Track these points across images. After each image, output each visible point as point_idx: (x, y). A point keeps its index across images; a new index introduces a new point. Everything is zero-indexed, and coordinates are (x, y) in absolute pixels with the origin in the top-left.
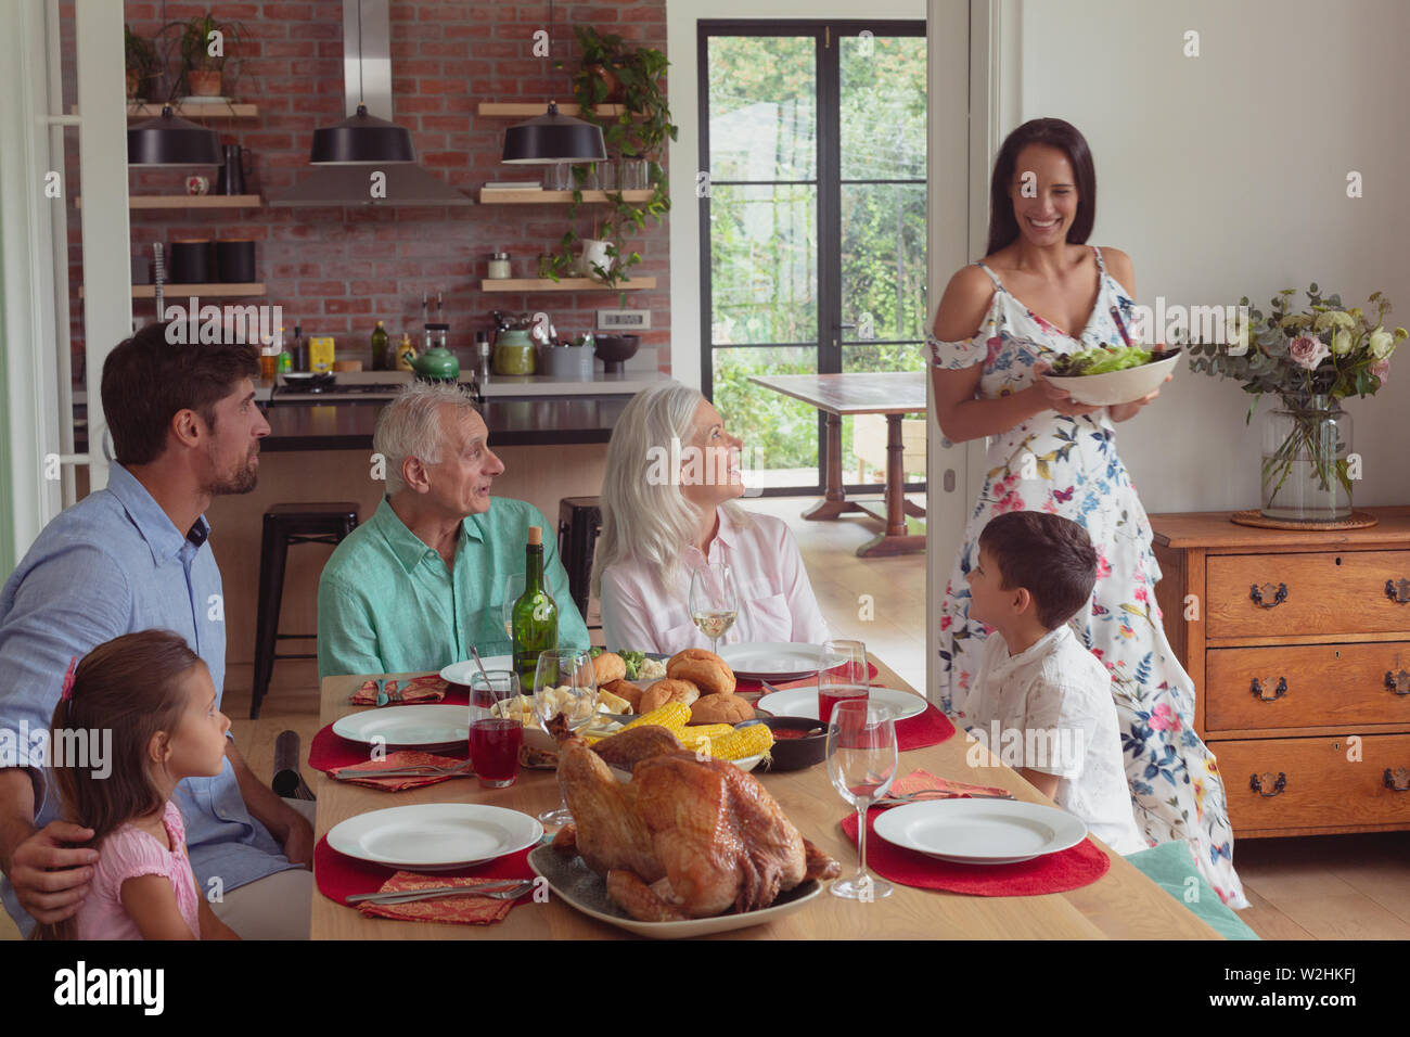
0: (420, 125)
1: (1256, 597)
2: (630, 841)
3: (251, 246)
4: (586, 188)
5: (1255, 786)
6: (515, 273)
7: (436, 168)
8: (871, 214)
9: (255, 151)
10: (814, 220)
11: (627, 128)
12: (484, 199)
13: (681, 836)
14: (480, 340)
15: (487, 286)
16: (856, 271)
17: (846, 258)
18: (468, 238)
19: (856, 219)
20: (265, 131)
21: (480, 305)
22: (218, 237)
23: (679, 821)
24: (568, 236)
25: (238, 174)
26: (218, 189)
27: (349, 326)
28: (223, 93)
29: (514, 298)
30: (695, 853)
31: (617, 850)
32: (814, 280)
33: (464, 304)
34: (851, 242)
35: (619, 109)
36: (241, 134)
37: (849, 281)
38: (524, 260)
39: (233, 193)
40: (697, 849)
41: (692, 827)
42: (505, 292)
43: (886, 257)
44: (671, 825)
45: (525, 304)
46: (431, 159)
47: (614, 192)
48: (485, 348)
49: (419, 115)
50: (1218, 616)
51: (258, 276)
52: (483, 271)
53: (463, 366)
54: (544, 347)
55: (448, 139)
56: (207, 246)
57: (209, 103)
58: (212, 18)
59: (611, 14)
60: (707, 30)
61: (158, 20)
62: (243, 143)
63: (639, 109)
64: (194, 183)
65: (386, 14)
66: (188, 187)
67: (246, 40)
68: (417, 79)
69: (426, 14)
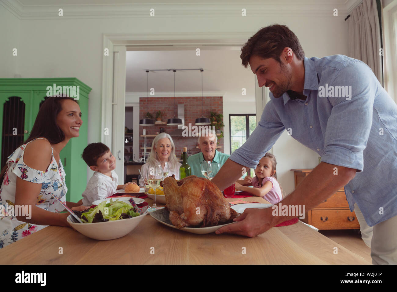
2: (178, 202)
5: (321, 219)
11: (217, 125)
13: (189, 197)
18: (195, 141)
20: (167, 126)
21: (197, 150)
23: (189, 193)
27: (178, 154)
28: (161, 121)
30: (192, 202)
31: (175, 206)
33: (194, 150)
35: (216, 122)
36: (164, 127)
40: (192, 201)
41: (192, 195)
44: (186, 194)
57: (159, 122)
58: (160, 111)
59: (215, 110)
60: (230, 115)
61: (153, 112)
62: (164, 128)
63: (219, 122)
64: (157, 133)
65: (183, 111)
66: (156, 133)
67: (165, 114)
68: (188, 119)
69: (189, 110)
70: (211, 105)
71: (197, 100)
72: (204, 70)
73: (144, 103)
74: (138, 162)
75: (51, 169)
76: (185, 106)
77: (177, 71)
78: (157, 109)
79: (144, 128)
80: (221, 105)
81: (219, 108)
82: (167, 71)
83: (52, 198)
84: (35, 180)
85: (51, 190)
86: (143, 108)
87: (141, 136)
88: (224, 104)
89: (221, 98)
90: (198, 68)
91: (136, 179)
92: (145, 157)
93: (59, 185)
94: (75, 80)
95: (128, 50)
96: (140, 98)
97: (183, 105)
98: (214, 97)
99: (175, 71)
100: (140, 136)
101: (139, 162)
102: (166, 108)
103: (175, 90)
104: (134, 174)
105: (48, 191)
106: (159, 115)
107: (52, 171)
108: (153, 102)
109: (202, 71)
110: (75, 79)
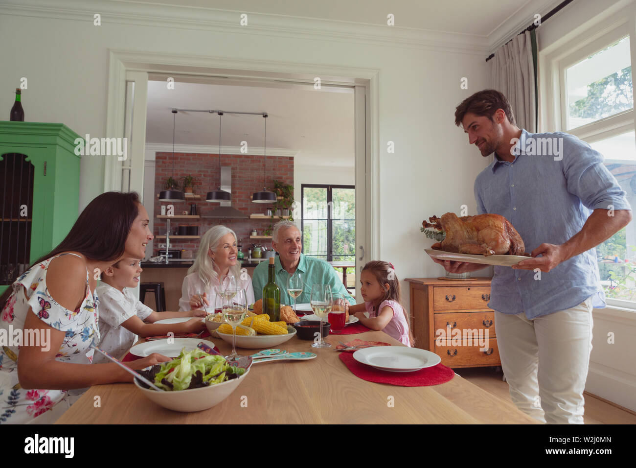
0: (237, 201)
1: (447, 299)
3: (197, 227)
4: (274, 215)
5: (449, 353)
6: (258, 234)
7: (240, 211)
8: (339, 233)
9: (199, 206)
10: (327, 235)
11: (284, 202)
12: (251, 217)
14: (249, 250)
15: (251, 237)
16: (335, 244)
17: (333, 242)
18: (248, 226)
19: (336, 233)
20: (201, 202)
21: (250, 242)
22: (190, 225)
24: (270, 226)
25: (194, 210)
26: (190, 214)
28: (193, 193)
29: (257, 240)
32: (326, 246)
33: (246, 242)
34: (335, 238)
35: (283, 198)
36: (197, 202)
37: (334, 246)
38: (260, 232)
39: (194, 215)
42: (256, 239)
43: (343, 241)
45: (260, 242)
46: (240, 209)
47: (281, 216)
48: (250, 252)
49: (238, 199)
50: (437, 304)
51: (199, 234)
52: (251, 234)
53: (245, 256)
54: (264, 252)
55: (244, 205)
56: (187, 227)
57: (189, 194)
58: (191, 176)
59: (281, 178)
60: (303, 186)
61: (179, 177)
62: (197, 204)
63: (287, 198)
64: (185, 212)
65: (230, 176)
66: (183, 213)
67: (199, 181)
68: (237, 191)
69: (240, 177)
70: (274, 169)
71: (253, 161)
72: (268, 115)
73: (163, 162)
74: (156, 261)
75: (84, 308)
76: (233, 169)
77: (224, 114)
78: (185, 172)
79: (162, 205)
80: (291, 169)
81: (288, 176)
82: (208, 113)
83: (77, 352)
84: (57, 324)
85: (78, 340)
86: (162, 170)
87: (158, 216)
88: (295, 168)
89: (292, 158)
90: (260, 112)
91: (153, 290)
92: (167, 253)
93: (91, 332)
94: (62, 128)
95: (150, 79)
96: (157, 153)
97: (230, 168)
98: (280, 158)
99: (221, 114)
100: (155, 216)
101: (158, 262)
102: (200, 171)
103: (220, 143)
104: (150, 283)
105: (72, 341)
106: (189, 182)
107: (86, 311)
108: (179, 160)
109: (265, 116)
110: (61, 125)
